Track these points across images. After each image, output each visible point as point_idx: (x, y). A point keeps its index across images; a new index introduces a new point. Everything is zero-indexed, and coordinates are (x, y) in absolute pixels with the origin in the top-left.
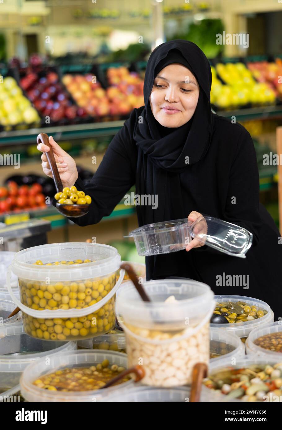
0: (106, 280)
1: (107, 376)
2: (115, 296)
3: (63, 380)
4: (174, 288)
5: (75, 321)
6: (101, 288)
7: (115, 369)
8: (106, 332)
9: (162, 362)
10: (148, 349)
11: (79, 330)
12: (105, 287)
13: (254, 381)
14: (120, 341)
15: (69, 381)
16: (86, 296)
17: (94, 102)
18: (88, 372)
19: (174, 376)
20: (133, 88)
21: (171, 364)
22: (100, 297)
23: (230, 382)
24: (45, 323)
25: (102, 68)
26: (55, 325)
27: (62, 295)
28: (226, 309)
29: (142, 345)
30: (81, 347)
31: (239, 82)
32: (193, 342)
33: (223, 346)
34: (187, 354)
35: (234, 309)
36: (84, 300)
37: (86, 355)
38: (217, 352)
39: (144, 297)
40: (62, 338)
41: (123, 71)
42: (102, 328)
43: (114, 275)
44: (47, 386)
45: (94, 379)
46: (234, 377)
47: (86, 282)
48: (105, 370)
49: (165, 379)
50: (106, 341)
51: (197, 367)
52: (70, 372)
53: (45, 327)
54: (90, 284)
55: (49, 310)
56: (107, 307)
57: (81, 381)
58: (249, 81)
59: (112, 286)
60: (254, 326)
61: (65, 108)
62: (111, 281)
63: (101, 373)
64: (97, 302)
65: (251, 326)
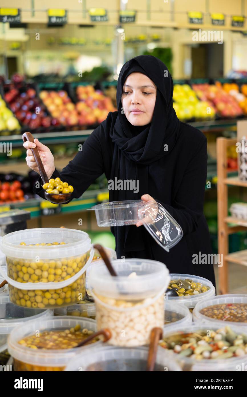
0: (79, 259)
1: (79, 338)
2: (85, 273)
3: (42, 341)
4: (136, 266)
5: (53, 292)
6: (75, 266)
7: (86, 333)
8: (78, 303)
9: (126, 326)
10: (114, 315)
11: (56, 300)
12: (78, 264)
13: (200, 343)
14: (89, 309)
15: (47, 342)
16: (62, 272)
17: (66, 114)
18: (63, 334)
19: (135, 338)
20: (97, 103)
21: (133, 328)
22: (74, 273)
23: (181, 343)
24: (27, 294)
25: (72, 86)
26: (36, 295)
27: (42, 271)
28: (176, 285)
29: (109, 312)
30: (57, 314)
31: (185, 100)
32: (152, 310)
33: (174, 315)
34: (146, 320)
35: (182, 285)
36: (61, 275)
37: (61, 320)
38: (169, 320)
39: (112, 272)
40: (41, 306)
41: (90, 89)
42: (75, 299)
43: (85, 255)
44: (29, 345)
45: (69, 340)
46: (183, 340)
47: (62, 260)
48: (77, 333)
49: (128, 340)
50: (78, 310)
51: (154, 331)
52: (48, 334)
53: (27, 297)
54: (66, 262)
55: (32, 283)
56: (79, 282)
57: (57, 342)
58: (193, 99)
59: (83, 264)
60: (199, 299)
61: (42, 119)
62: (83, 260)
63: (74, 336)
64: (71, 277)
65: (197, 299)
